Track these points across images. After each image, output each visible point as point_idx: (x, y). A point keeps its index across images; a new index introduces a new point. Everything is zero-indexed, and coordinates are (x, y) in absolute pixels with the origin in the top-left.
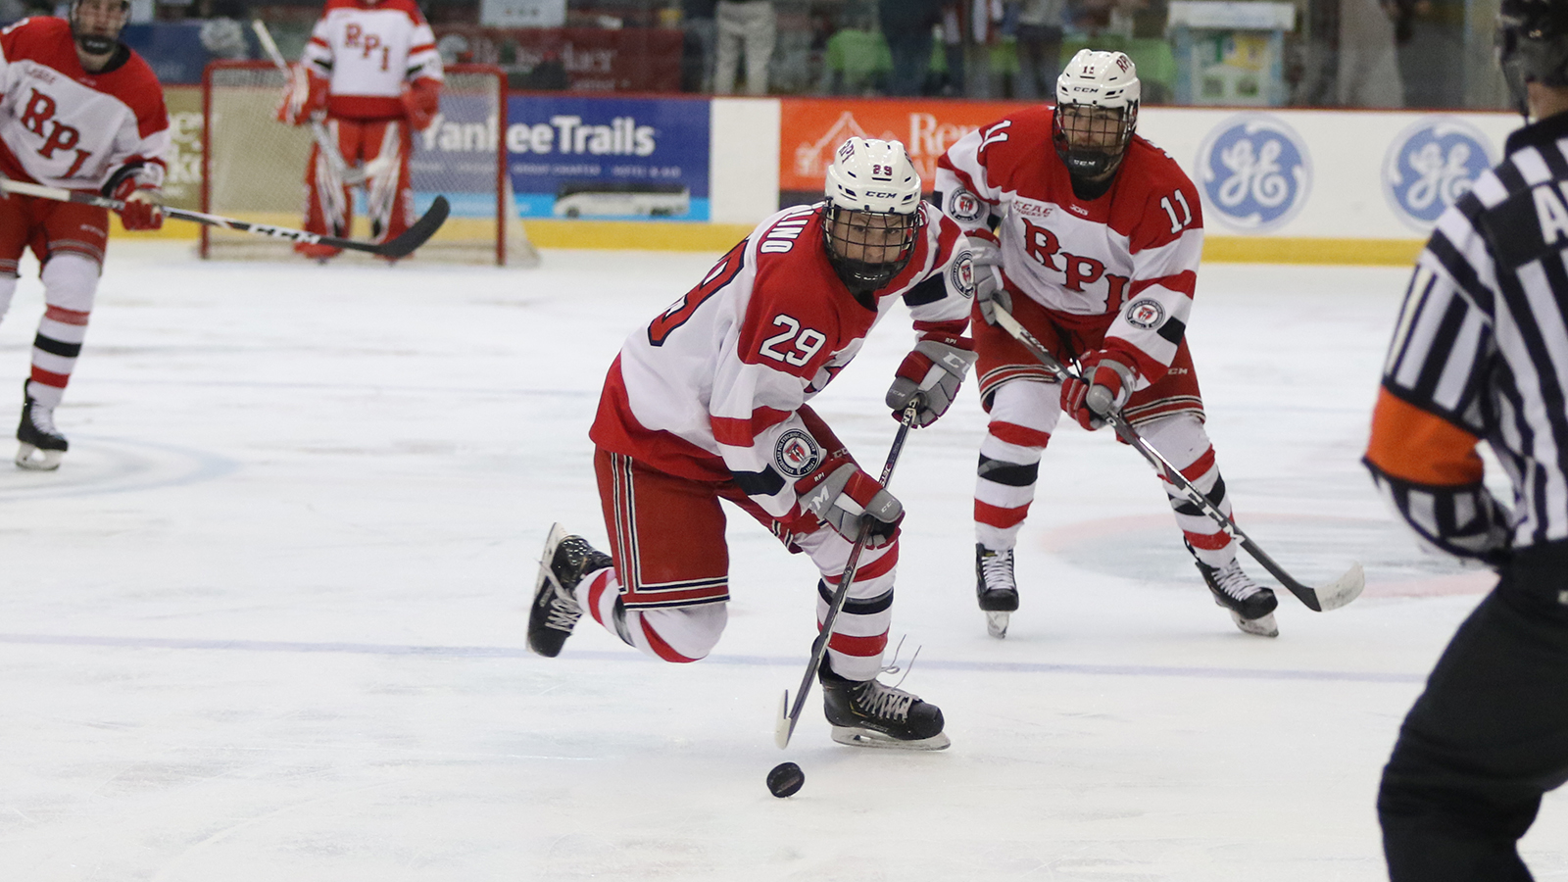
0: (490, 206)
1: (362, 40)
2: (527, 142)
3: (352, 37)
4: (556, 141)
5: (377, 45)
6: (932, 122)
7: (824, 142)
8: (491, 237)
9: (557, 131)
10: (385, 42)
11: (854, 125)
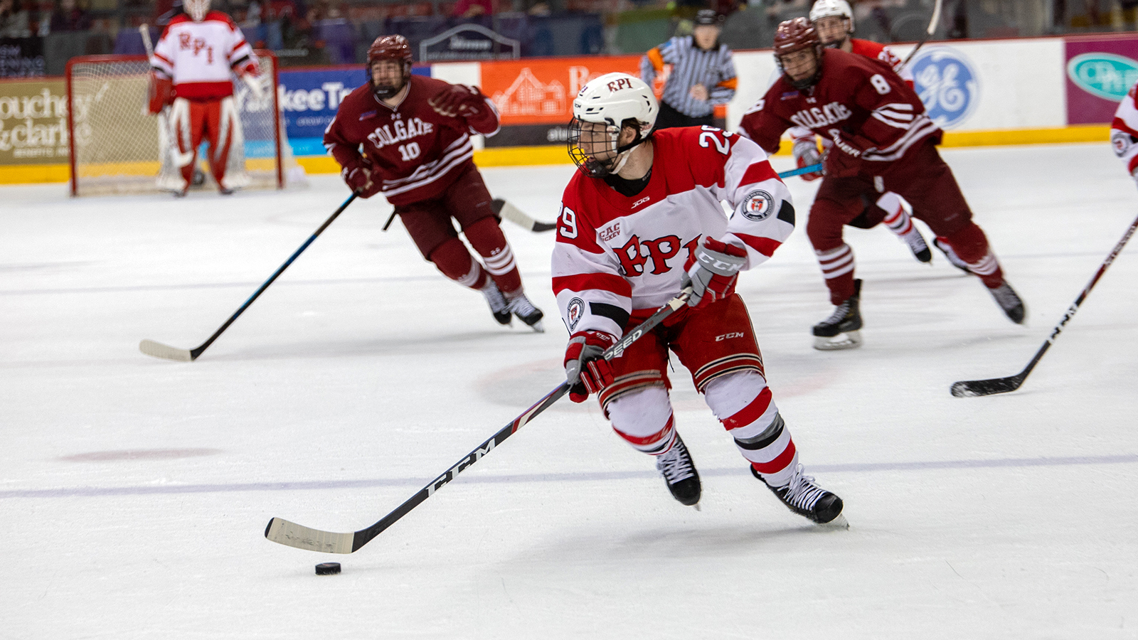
0: (271, 148)
1: (192, 43)
2: (307, 103)
3: (185, 42)
4: (326, 101)
5: (203, 46)
6: (585, 72)
7: (511, 90)
8: (273, 171)
9: (327, 94)
10: (209, 43)
11: (532, 78)
